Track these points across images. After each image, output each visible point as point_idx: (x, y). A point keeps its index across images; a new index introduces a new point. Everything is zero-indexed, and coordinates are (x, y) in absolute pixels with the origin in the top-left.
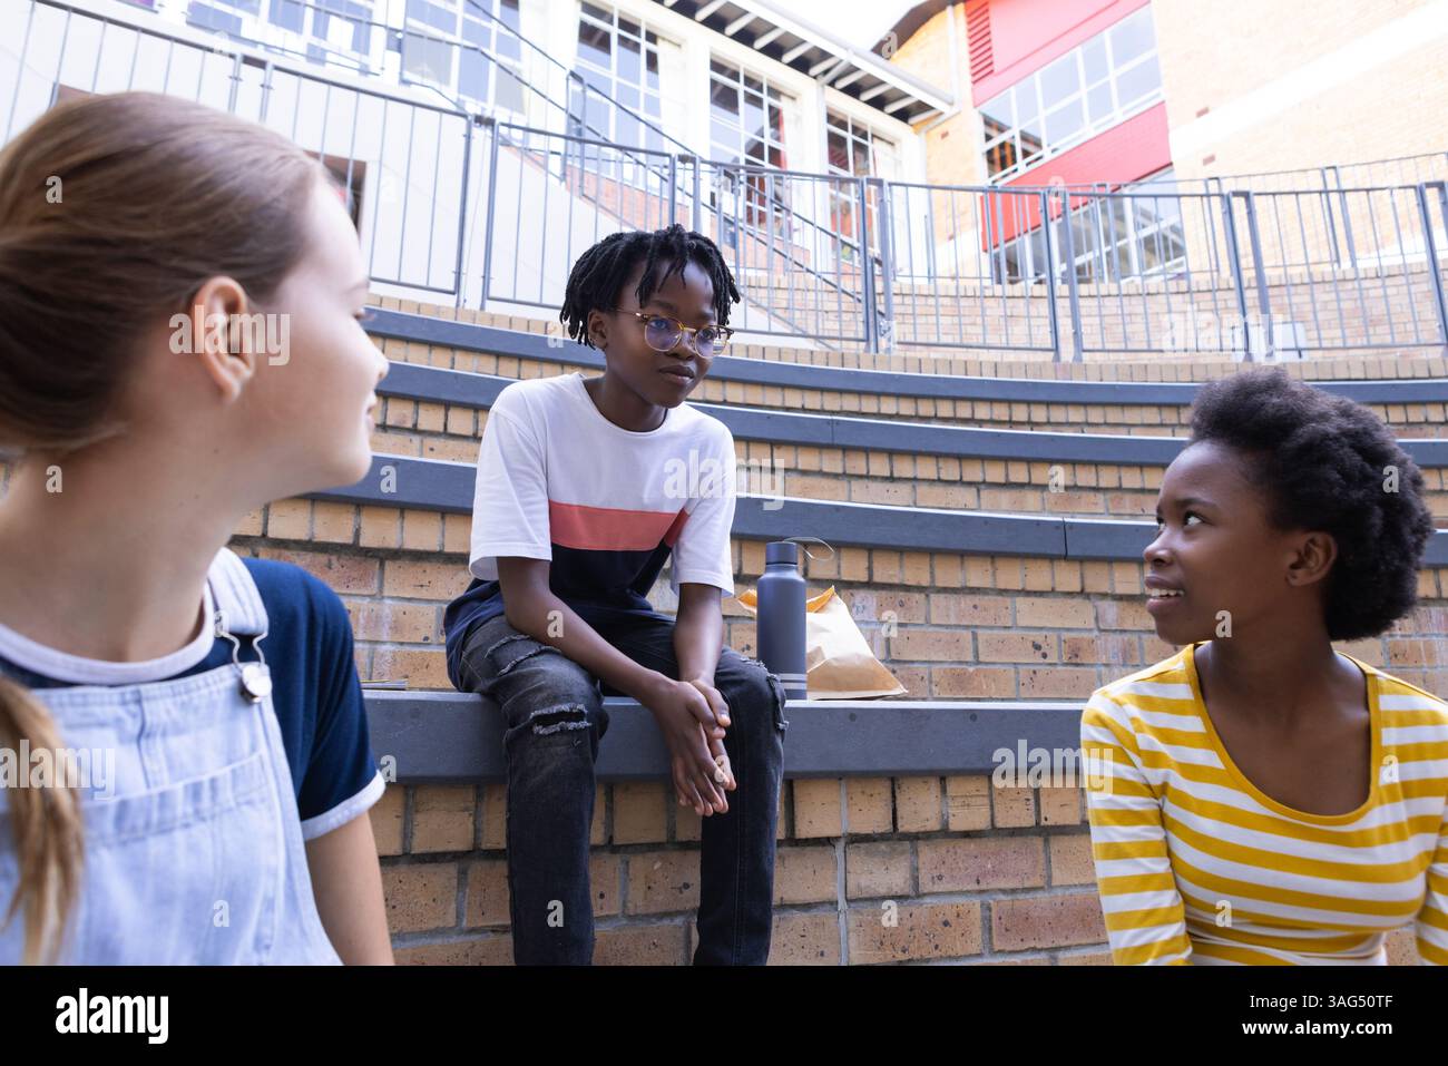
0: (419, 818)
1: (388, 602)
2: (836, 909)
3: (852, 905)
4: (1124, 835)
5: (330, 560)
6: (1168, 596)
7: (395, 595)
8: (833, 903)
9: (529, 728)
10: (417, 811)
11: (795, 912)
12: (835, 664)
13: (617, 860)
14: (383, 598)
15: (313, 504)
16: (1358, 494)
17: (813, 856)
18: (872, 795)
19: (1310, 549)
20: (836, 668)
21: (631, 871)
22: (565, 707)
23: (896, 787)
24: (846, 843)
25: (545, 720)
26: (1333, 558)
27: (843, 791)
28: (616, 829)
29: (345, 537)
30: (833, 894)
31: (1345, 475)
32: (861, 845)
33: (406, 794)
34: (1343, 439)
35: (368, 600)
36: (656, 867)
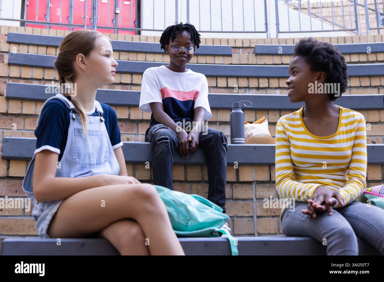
0: (137, 172)
1: (140, 136)
2: (253, 201)
3: (258, 200)
4: (285, 150)
5: (122, 124)
6: (291, 91)
7: (142, 134)
8: (252, 199)
9: (156, 143)
10: (136, 170)
11: (240, 201)
12: (256, 137)
13: (188, 185)
14: (138, 134)
15: (116, 107)
16: (326, 60)
17: (246, 187)
18: (263, 170)
19: (321, 76)
20: (256, 138)
21: (192, 188)
22: (164, 137)
23: (271, 168)
24: (256, 184)
25: (159, 140)
26: (325, 76)
27: (254, 169)
28: (187, 177)
29: (126, 117)
30: (252, 197)
31: (323, 56)
32: (260, 184)
33: (133, 166)
34: (323, 49)
35: (134, 135)
36: (199, 187)
